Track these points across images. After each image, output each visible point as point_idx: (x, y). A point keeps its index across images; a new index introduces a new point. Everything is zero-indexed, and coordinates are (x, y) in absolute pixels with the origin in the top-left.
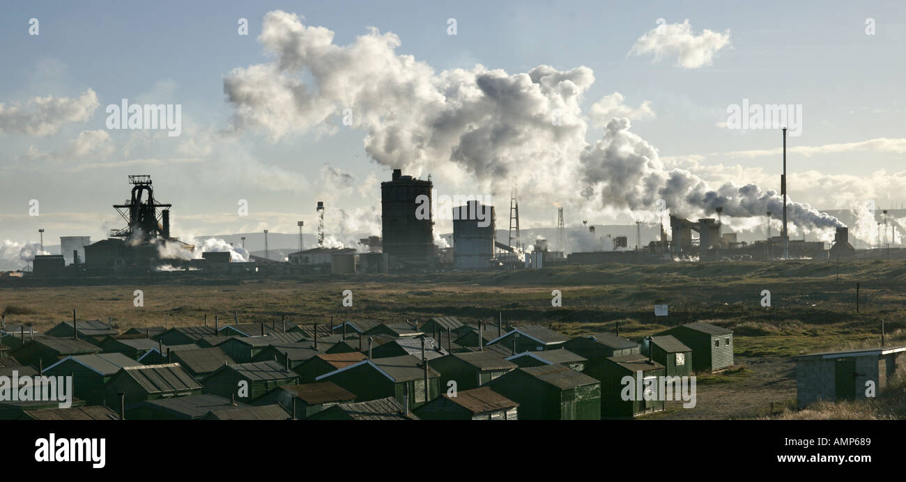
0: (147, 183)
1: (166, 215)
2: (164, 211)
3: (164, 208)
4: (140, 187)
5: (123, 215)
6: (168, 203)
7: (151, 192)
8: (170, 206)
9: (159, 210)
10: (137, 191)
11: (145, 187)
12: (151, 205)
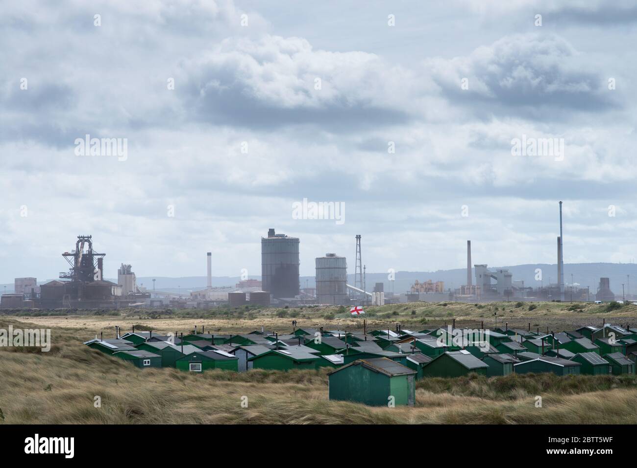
0: (88, 237)
1: (100, 262)
2: (99, 259)
3: (100, 257)
4: (83, 240)
5: (69, 261)
6: (104, 253)
7: (90, 245)
8: (104, 255)
9: (96, 258)
10: (80, 243)
11: (86, 241)
12: (90, 255)
